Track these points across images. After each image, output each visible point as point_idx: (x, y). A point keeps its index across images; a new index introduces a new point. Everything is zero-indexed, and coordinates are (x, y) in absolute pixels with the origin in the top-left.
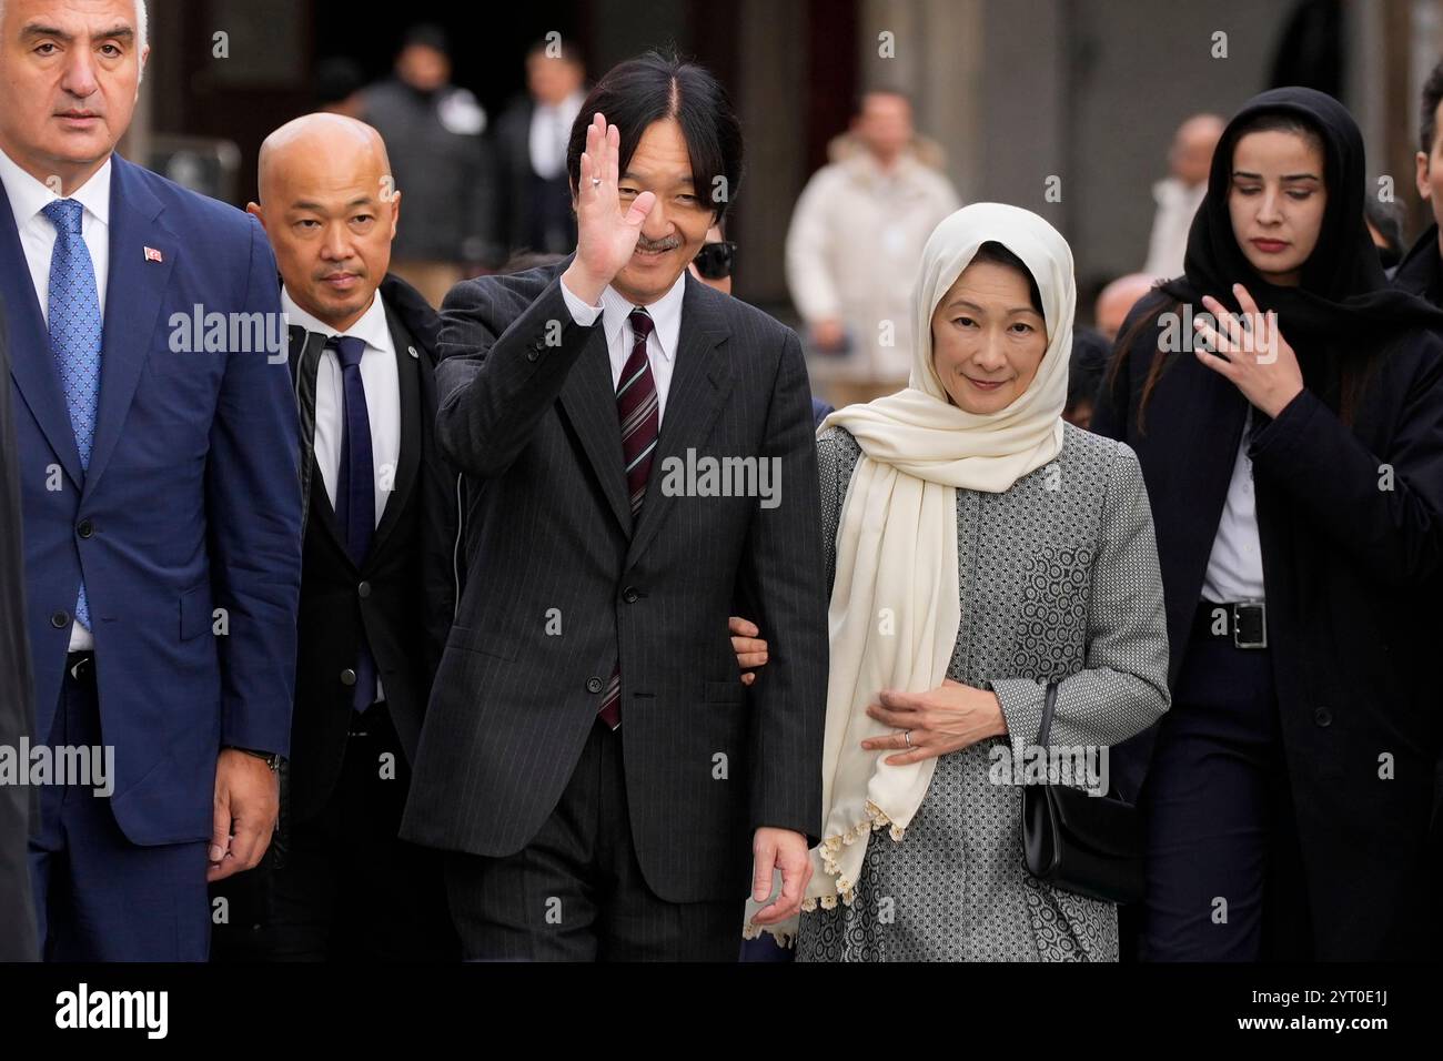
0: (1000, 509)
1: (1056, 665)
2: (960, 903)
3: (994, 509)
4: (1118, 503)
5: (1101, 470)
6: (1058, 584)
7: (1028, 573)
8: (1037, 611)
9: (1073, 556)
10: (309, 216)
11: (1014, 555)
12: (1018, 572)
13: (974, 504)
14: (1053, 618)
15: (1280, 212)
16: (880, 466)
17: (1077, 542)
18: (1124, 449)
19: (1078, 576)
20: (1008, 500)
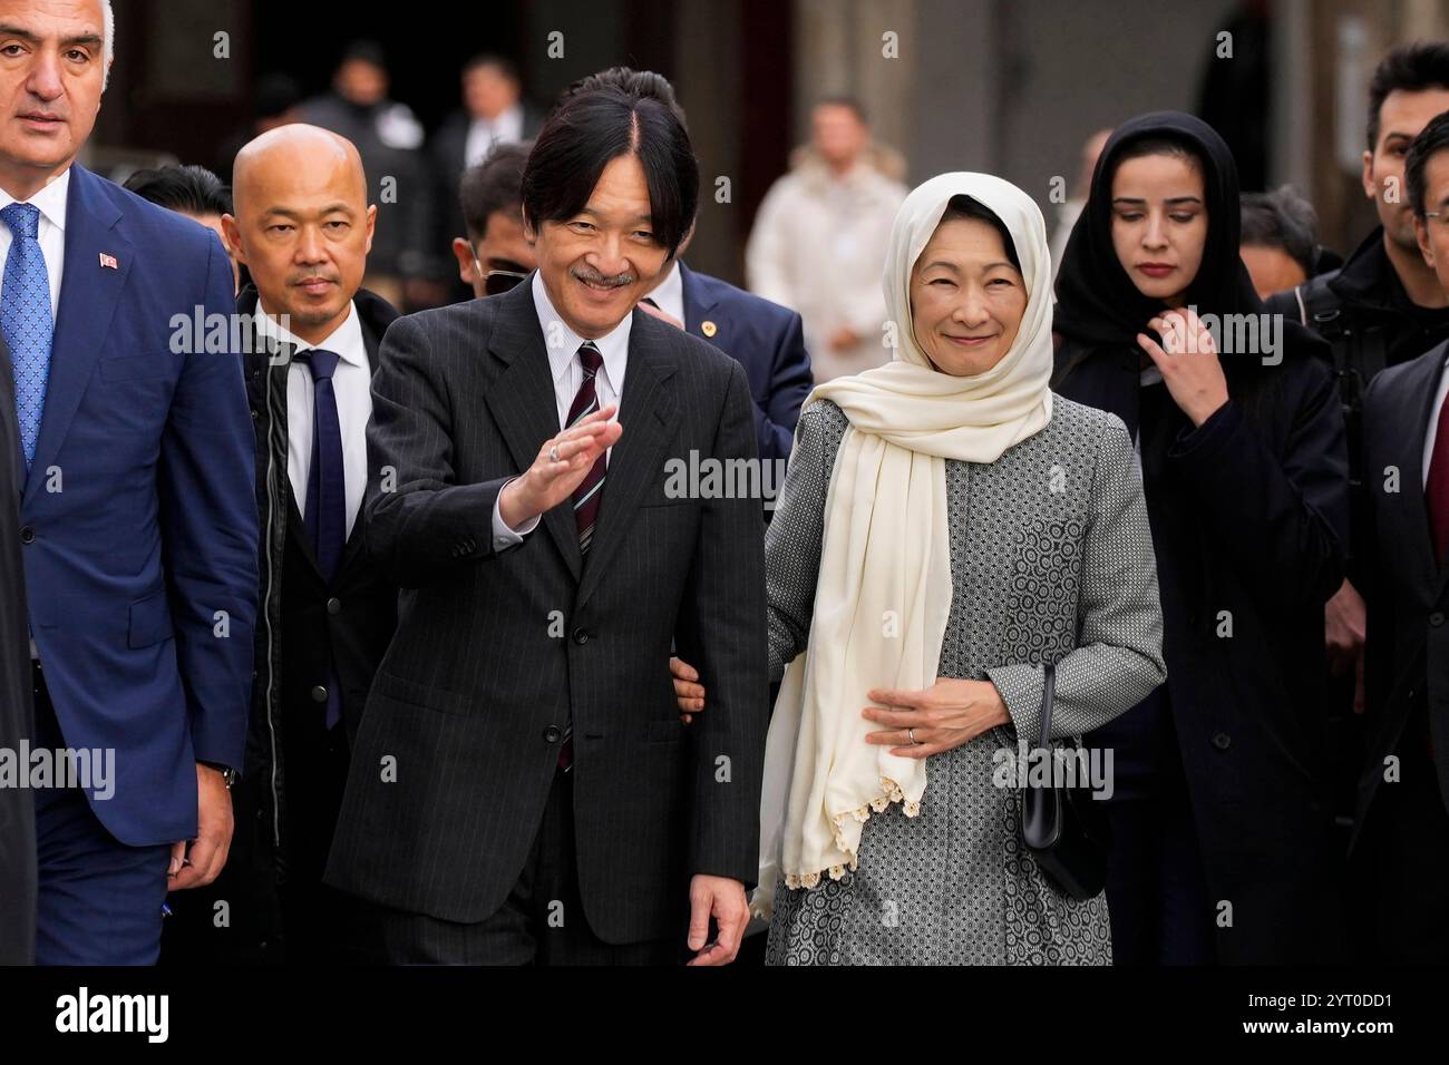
0: (990, 480)
1: (1047, 639)
2: (941, 881)
3: (984, 480)
4: (1108, 476)
5: (1091, 441)
6: (1048, 557)
7: (1018, 547)
8: (1027, 584)
9: (1062, 529)
10: (282, 220)
11: (1004, 528)
12: (1009, 545)
13: (963, 475)
14: (1043, 592)
15: (1167, 236)
16: (868, 437)
17: (1067, 515)
18: (1114, 420)
19: (1068, 549)
20: (998, 472)
